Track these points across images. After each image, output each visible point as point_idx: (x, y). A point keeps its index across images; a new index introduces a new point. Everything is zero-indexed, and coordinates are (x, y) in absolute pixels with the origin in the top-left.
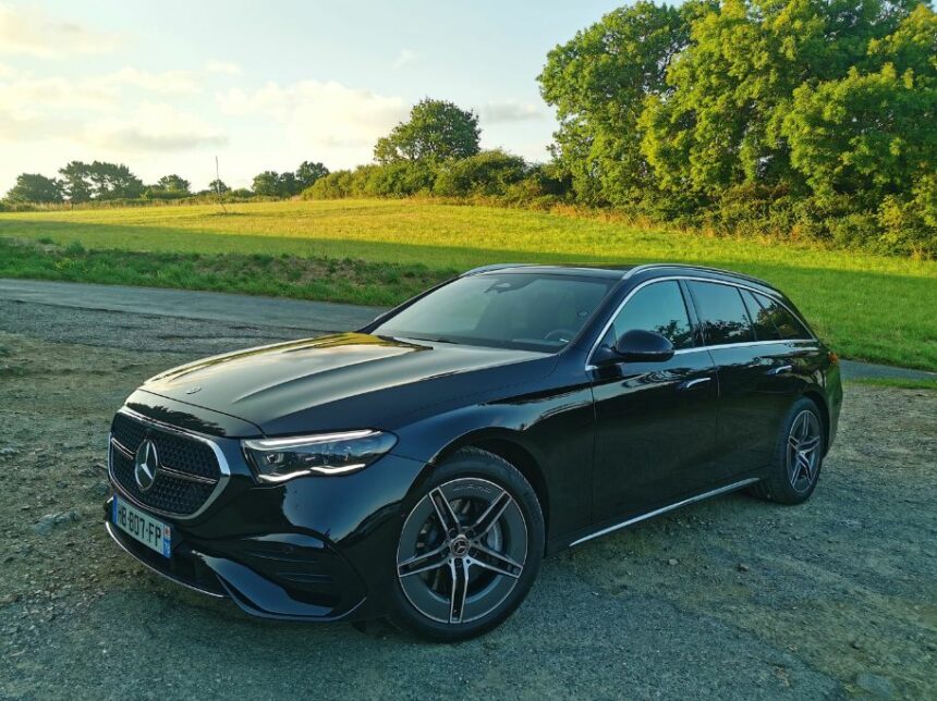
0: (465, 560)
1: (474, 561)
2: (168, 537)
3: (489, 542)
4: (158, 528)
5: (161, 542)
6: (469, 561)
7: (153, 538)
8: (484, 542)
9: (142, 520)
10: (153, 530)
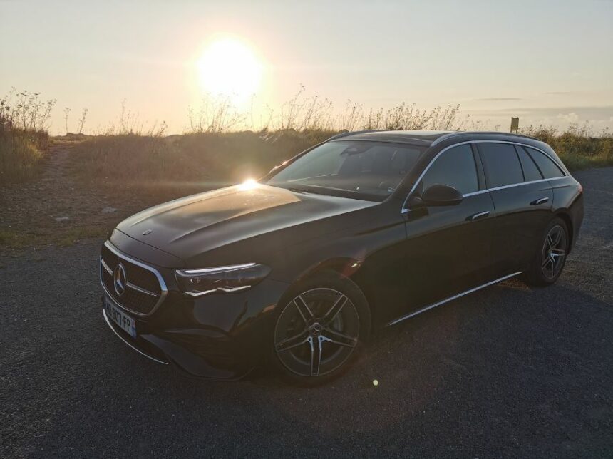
0: (319, 338)
1: (324, 338)
2: (134, 326)
3: (335, 326)
4: (128, 320)
5: (130, 328)
6: (322, 338)
7: (126, 325)
8: (331, 327)
9: (119, 314)
10: (126, 320)
